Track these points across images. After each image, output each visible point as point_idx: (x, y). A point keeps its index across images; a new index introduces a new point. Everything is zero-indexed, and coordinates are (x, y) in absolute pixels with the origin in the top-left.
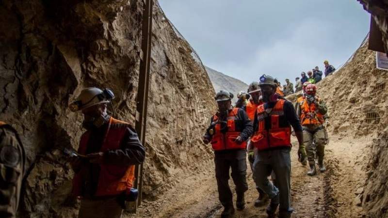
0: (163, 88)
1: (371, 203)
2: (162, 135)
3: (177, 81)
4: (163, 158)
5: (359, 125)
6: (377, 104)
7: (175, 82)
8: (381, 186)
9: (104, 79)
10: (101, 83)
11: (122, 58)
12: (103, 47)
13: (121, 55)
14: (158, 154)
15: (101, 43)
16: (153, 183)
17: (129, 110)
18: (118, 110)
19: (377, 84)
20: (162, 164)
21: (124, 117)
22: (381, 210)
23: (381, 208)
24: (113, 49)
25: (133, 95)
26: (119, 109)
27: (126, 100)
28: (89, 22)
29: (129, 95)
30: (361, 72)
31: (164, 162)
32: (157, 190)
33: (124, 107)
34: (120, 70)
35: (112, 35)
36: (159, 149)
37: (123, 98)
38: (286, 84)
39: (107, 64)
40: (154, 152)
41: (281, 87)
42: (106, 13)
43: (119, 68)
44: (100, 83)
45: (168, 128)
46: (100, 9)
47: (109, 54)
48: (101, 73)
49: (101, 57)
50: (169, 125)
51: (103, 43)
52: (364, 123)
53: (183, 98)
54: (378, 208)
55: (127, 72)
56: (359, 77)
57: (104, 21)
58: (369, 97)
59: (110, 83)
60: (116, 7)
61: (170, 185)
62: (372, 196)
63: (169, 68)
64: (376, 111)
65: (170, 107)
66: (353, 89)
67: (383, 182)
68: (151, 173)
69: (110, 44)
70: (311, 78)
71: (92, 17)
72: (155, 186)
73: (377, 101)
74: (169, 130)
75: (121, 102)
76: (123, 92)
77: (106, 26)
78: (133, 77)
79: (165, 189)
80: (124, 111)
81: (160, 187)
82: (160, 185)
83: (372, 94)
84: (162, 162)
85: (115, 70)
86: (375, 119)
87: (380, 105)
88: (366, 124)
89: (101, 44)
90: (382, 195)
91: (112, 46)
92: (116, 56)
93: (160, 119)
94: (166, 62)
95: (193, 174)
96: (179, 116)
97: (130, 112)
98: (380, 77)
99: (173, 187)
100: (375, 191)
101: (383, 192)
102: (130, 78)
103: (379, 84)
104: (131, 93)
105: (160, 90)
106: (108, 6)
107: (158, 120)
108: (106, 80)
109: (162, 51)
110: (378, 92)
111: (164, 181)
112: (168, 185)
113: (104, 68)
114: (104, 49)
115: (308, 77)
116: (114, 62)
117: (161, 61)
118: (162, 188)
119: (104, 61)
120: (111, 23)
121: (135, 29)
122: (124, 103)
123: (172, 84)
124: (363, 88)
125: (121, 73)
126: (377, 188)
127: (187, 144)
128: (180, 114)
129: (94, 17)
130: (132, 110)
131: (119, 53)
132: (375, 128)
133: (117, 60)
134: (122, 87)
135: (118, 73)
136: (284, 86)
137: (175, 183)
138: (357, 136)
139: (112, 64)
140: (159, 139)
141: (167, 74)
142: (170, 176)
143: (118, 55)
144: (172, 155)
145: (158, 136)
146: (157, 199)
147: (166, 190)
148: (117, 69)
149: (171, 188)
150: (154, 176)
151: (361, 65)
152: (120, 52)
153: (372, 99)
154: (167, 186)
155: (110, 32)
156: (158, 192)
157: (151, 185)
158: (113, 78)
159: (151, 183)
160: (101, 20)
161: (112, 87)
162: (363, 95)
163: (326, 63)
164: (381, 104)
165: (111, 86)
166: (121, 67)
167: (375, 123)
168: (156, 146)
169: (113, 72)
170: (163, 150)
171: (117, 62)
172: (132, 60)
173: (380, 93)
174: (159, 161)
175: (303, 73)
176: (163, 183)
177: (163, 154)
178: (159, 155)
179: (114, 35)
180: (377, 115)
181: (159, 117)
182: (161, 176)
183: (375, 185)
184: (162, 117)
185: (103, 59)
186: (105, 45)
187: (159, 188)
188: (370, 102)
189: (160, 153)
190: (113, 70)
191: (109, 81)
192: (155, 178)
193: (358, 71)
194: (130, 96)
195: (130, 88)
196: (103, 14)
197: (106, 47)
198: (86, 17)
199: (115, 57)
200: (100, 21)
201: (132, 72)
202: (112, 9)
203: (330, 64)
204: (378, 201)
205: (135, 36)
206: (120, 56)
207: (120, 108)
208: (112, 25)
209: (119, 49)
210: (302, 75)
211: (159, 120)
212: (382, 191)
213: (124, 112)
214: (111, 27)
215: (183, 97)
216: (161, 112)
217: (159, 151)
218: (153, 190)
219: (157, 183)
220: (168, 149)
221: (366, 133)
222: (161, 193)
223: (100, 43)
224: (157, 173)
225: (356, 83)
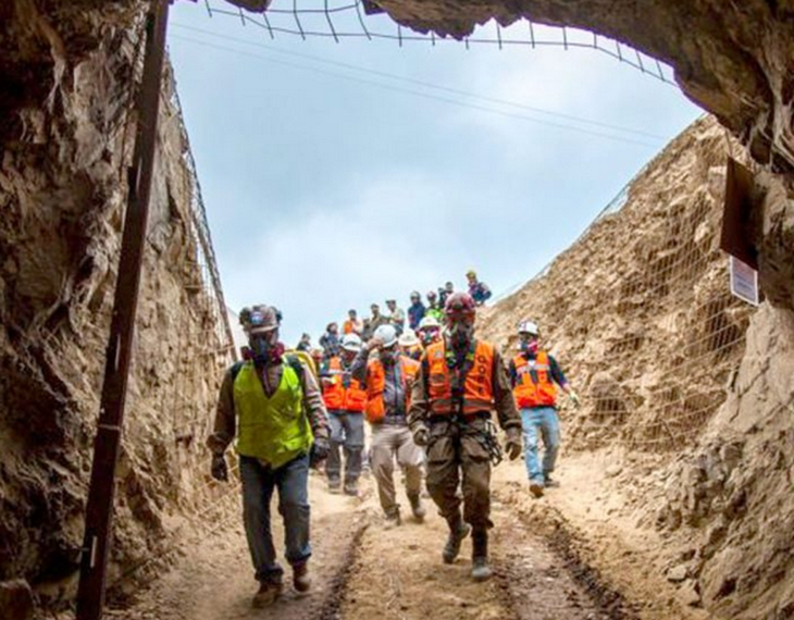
0: (158, 285)
1: (741, 596)
2: (148, 416)
3: (187, 270)
4: (149, 482)
5: (577, 426)
6: (620, 379)
7: (180, 271)
8: (775, 555)
9: (18, 231)
10: (10, 241)
11: (72, 178)
12: (35, 133)
13: (73, 169)
14: (137, 470)
15: (33, 119)
16: (126, 554)
17: (73, 333)
18: (44, 330)
19: (626, 336)
20: (145, 501)
21: (60, 353)
22: (779, 611)
23: (782, 606)
24: (58, 147)
25: (87, 290)
26: (46, 326)
27: (69, 303)
28: (15, 48)
29: (80, 288)
30: (577, 305)
31: (151, 497)
32: (134, 578)
33: (60, 324)
34: (65, 212)
35: (65, 105)
36: (140, 457)
37: (62, 297)
38: (371, 316)
39: (31, 187)
40: (129, 465)
41: (357, 324)
42: (71, 34)
43: (62, 205)
44: (6, 241)
45: (159, 397)
46: (61, 17)
47: (43, 158)
48: (13, 210)
49: (18, 164)
50: (160, 391)
51: (37, 121)
52: (587, 421)
53: (195, 321)
54: (771, 605)
55: (82, 221)
56: (569, 316)
57: (58, 54)
58: (602, 364)
59: (32, 247)
60: (104, 23)
61: (165, 561)
62: (744, 580)
63: (174, 229)
64: (619, 395)
65: (167, 340)
66: (554, 341)
67: (783, 546)
68: (120, 527)
69: (54, 128)
70: (433, 307)
71: (29, 34)
72: (129, 565)
73: (623, 373)
74: (160, 404)
75: (55, 306)
76: (64, 279)
77: (59, 70)
78: (95, 238)
79: (152, 573)
80: (58, 334)
81: (141, 568)
82: (143, 562)
83: (609, 356)
84: (145, 495)
85: (50, 210)
86: (615, 415)
87: (630, 382)
88: (594, 425)
89: (30, 125)
90: (779, 576)
91: (58, 135)
92: (60, 168)
93: (145, 370)
94: (168, 214)
95: (213, 533)
96: (182, 366)
97: (75, 341)
98: (632, 320)
99: (171, 568)
100: (756, 568)
101: (779, 571)
102: (88, 240)
103: (632, 335)
104: (85, 284)
105: (151, 287)
106: (86, 15)
107: (139, 374)
108: (23, 236)
109: (164, 182)
110: (625, 353)
111: (150, 549)
112: (160, 561)
113: (22, 196)
114: (36, 140)
115: (426, 304)
116: (51, 186)
117: (159, 207)
118: (147, 570)
119: (24, 177)
120: (70, 67)
121: (111, 102)
122: (63, 312)
123: (174, 275)
124: (578, 343)
125: (64, 222)
126: (761, 562)
127: (197, 447)
128: (185, 362)
129: (34, 38)
130: (81, 335)
131: (70, 160)
132: (615, 435)
133: (61, 180)
134: (63, 265)
135: (58, 220)
136: (365, 321)
137: (176, 555)
138: (570, 451)
139: (42, 190)
140: (142, 429)
141: (168, 245)
142: (164, 537)
143: (65, 166)
144: (167, 476)
145: (139, 418)
146: (135, 602)
147: (157, 577)
148: (56, 207)
149: (167, 571)
150: (128, 534)
151: (575, 289)
152: (73, 160)
153: (608, 367)
154: (157, 564)
155: (63, 92)
156: (136, 583)
157: (119, 562)
158: (43, 231)
159: (121, 555)
160: (53, 51)
161: (37, 260)
162: (580, 357)
163: (471, 277)
164: (632, 380)
165: (33, 256)
166: (68, 204)
167: (614, 423)
168: (133, 448)
169: (43, 212)
170: (149, 460)
171: (57, 188)
172: (97, 190)
173: (629, 356)
174: (139, 491)
175: (415, 295)
176: (149, 555)
177: (148, 471)
178: (141, 473)
179: (70, 105)
180: (620, 407)
181: (143, 363)
182: (141, 535)
183: (755, 555)
184: (149, 366)
185: (21, 170)
186: (39, 130)
187: (140, 572)
188: (606, 375)
189: (143, 469)
190: (45, 209)
191: (32, 239)
192: (130, 541)
193: (568, 303)
194: (81, 292)
195: (85, 269)
196: (61, 35)
197: (39, 136)
198: (11, 32)
199: (55, 171)
200: (49, 54)
201: (94, 224)
202: (91, 27)
203: (479, 280)
204: (765, 591)
205: (110, 123)
206: (69, 170)
207: (50, 323)
208: (71, 72)
209: (71, 149)
210: (413, 298)
211: (142, 374)
212: (778, 567)
213: (61, 339)
214: (68, 79)
215: (194, 315)
216: (148, 351)
217: (139, 461)
218: (124, 575)
219: (137, 554)
220: (158, 460)
221: (594, 446)
222: (144, 585)
223: (28, 120)
224: (134, 527)
225: (561, 330)
